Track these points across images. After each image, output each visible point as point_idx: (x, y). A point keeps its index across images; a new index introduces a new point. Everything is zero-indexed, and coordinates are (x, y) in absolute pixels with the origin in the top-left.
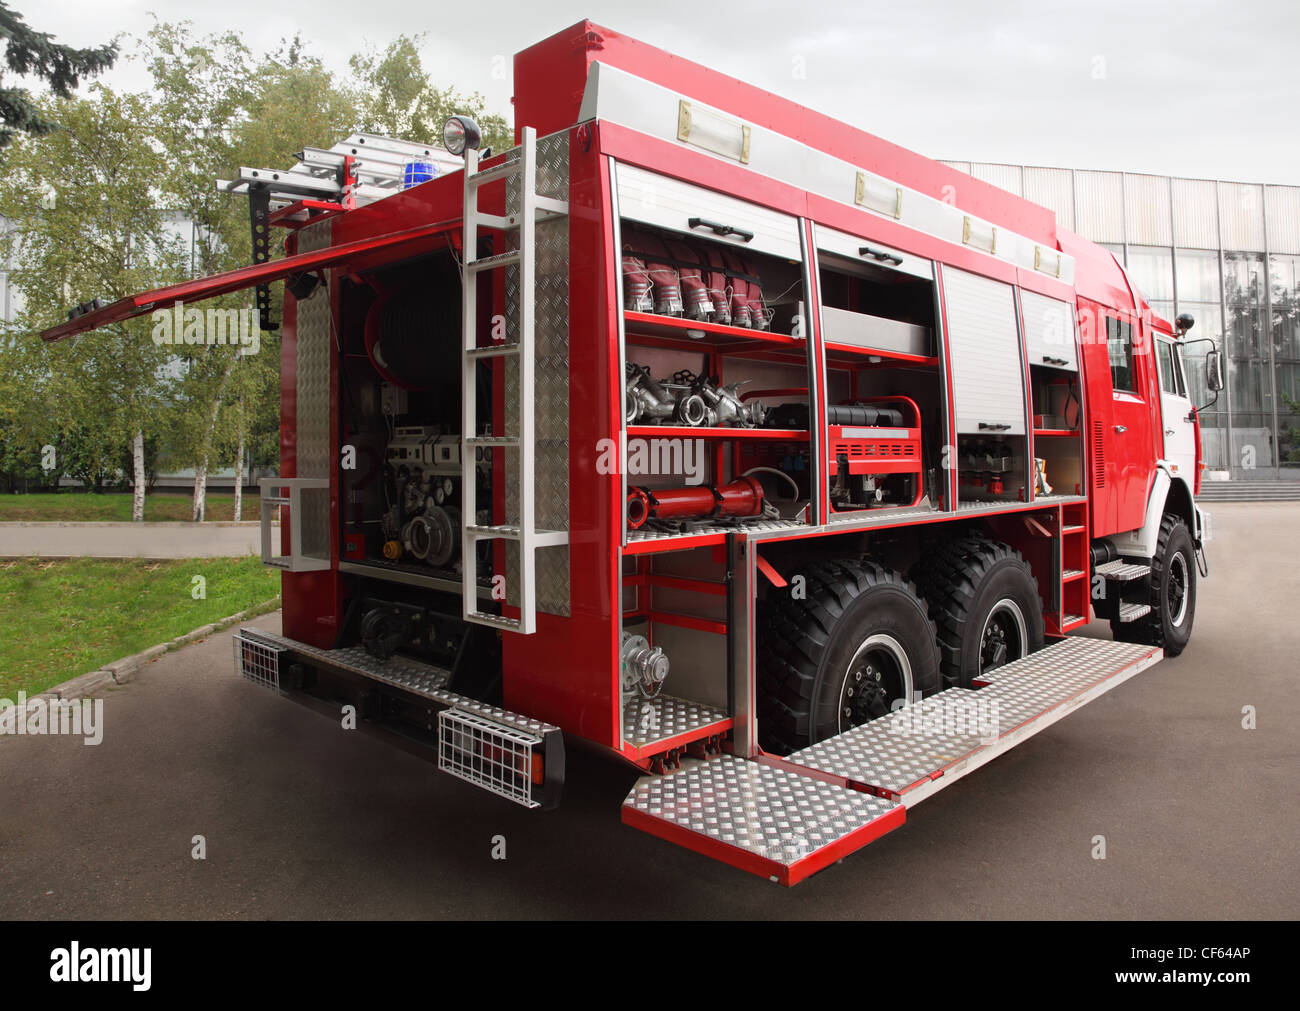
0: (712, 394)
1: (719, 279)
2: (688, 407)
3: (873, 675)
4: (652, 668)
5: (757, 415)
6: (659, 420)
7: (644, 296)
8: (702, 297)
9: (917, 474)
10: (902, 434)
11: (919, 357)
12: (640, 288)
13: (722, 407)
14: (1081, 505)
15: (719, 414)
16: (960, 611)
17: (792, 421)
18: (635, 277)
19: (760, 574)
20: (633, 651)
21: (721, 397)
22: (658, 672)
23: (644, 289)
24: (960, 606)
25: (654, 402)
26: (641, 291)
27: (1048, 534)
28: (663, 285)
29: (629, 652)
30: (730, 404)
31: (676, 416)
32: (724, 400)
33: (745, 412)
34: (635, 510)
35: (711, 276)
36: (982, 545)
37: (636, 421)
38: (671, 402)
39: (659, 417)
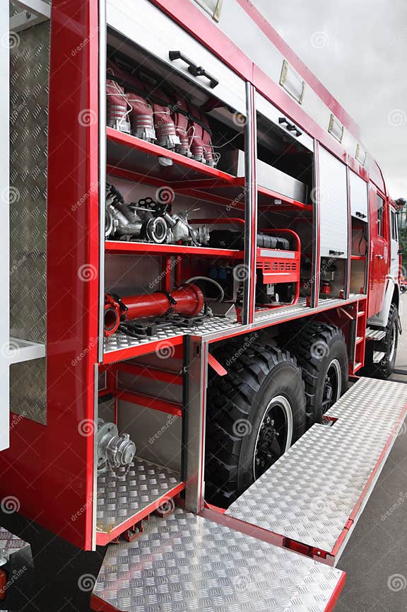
0: (170, 217)
1: (183, 120)
2: (154, 226)
3: (270, 422)
4: (122, 455)
5: (204, 236)
6: (128, 237)
7: (123, 119)
8: (171, 131)
9: (296, 283)
10: (291, 255)
11: (300, 203)
12: (119, 110)
13: (178, 229)
14: (364, 300)
15: (175, 234)
16: (314, 371)
17: (223, 243)
18: (115, 99)
19: (210, 369)
20: (104, 438)
21: (177, 220)
22: (127, 457)
23: (123, 113)
24: (315, 367)
25: (125, 222)
26: (121, 113)
27: (352, 318)
28: (140, 114)
29: (101, 438)
30: (183, 228)
31: (143, 234)
32: (180, 223)
33: (195, 233)
34: (109, 319)
35: (178, 115)
36: (322, 326)
37: (111, 237)
38: (139, 222)
39: (128, 234)
